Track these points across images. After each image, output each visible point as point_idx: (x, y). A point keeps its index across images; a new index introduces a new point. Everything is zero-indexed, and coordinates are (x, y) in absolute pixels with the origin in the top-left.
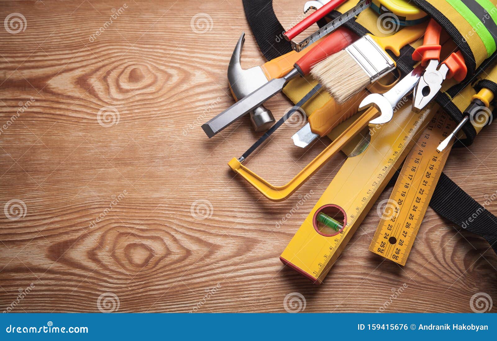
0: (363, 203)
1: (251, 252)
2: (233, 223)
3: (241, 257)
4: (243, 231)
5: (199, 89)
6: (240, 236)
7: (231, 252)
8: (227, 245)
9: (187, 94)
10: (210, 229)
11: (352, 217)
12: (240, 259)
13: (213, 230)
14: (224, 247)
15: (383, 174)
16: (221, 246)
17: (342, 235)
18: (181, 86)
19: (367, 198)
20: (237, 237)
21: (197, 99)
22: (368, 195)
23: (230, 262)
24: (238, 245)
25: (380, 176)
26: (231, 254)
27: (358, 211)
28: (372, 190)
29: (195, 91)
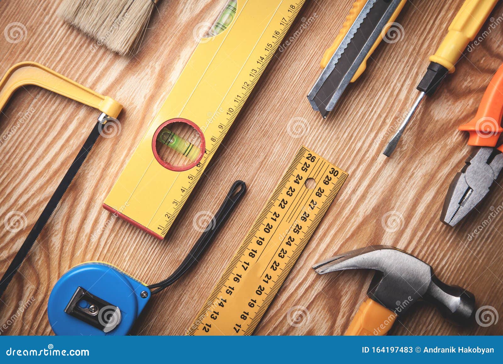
0: (229, 117)
1: (343, 298)
2: (292, 295)
3: (341, 314)
4: (309, 291)
5: (73, 222)
6: (314, 299)
7: (326, 322)
8: (315, 322)
9: (69, 245)
10: (280, 330)
11: (213, 139)
12: (343, 317)
13: (284, 328)
14: (314, 327)
15: (258, 70)
16: (312, 330)
17: (198, 168)
18: (52, 245)
19: (234, 108)
20: (312, 303)
21: (86, 236)
22: (236, 104)
23: (339, 331)
24: (324, 308)
25: (254, 72)
26: (329, 324)
27: (221, 130)
28: (242, 96)
29: (71, 231)
